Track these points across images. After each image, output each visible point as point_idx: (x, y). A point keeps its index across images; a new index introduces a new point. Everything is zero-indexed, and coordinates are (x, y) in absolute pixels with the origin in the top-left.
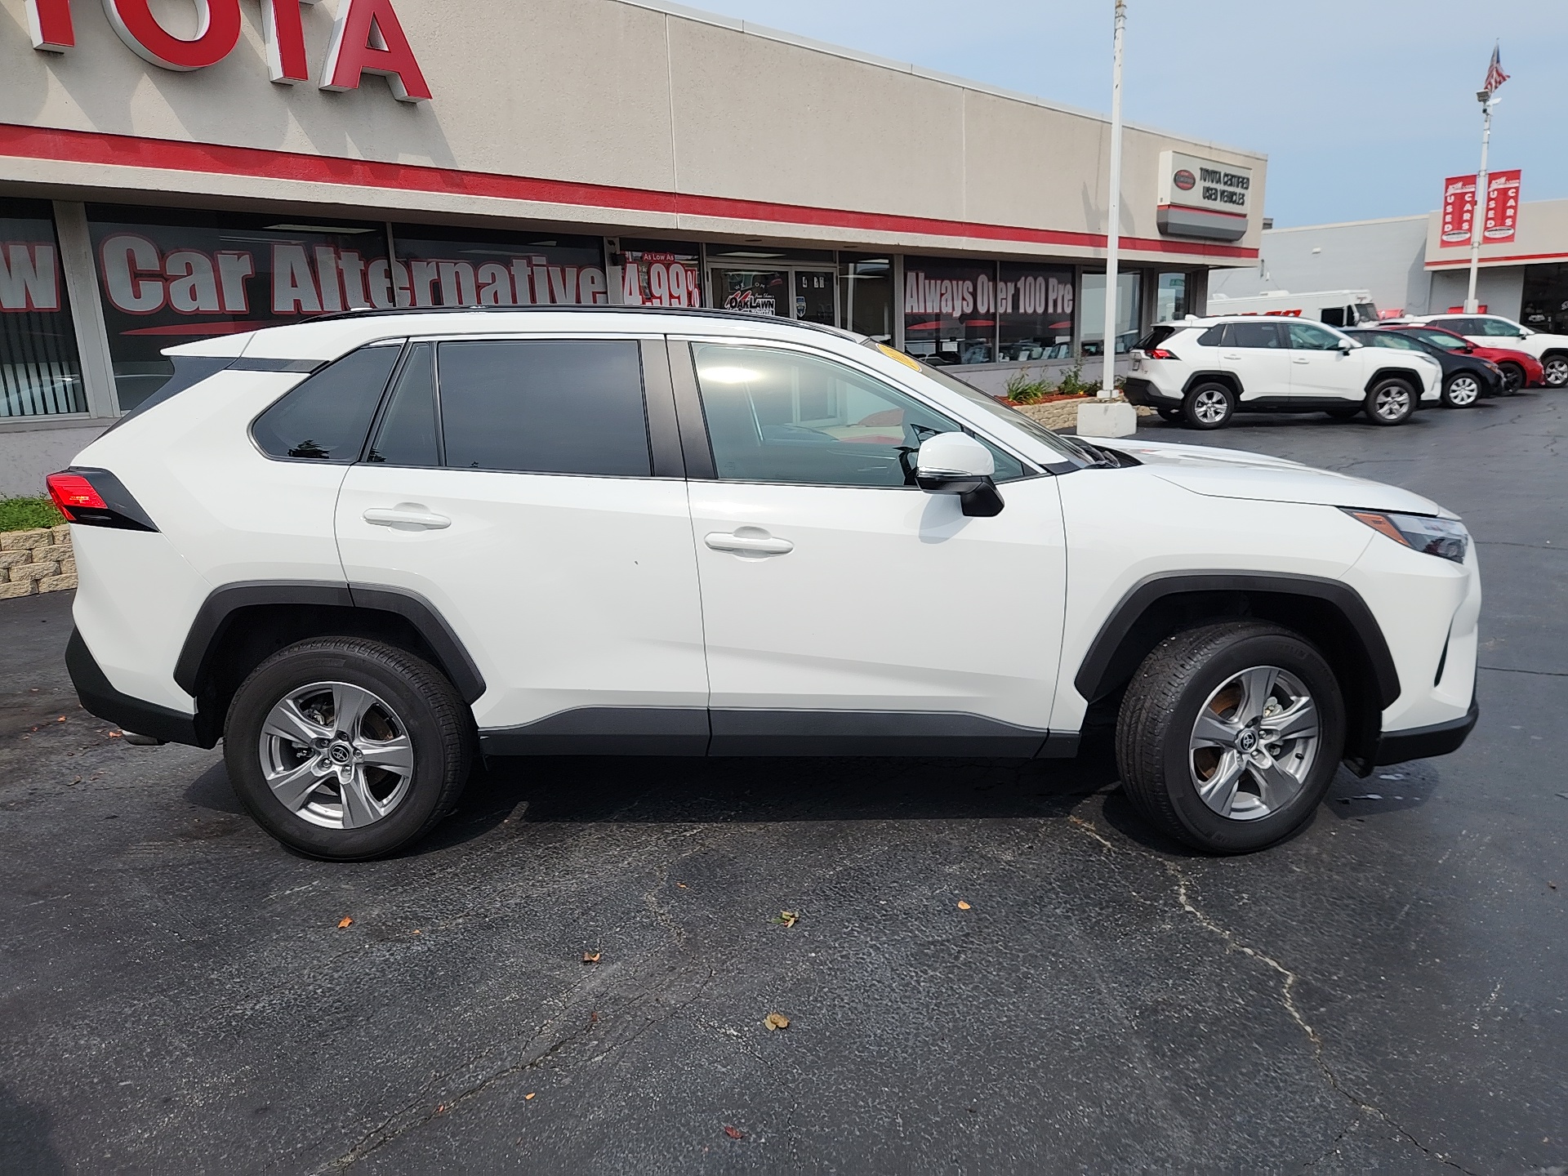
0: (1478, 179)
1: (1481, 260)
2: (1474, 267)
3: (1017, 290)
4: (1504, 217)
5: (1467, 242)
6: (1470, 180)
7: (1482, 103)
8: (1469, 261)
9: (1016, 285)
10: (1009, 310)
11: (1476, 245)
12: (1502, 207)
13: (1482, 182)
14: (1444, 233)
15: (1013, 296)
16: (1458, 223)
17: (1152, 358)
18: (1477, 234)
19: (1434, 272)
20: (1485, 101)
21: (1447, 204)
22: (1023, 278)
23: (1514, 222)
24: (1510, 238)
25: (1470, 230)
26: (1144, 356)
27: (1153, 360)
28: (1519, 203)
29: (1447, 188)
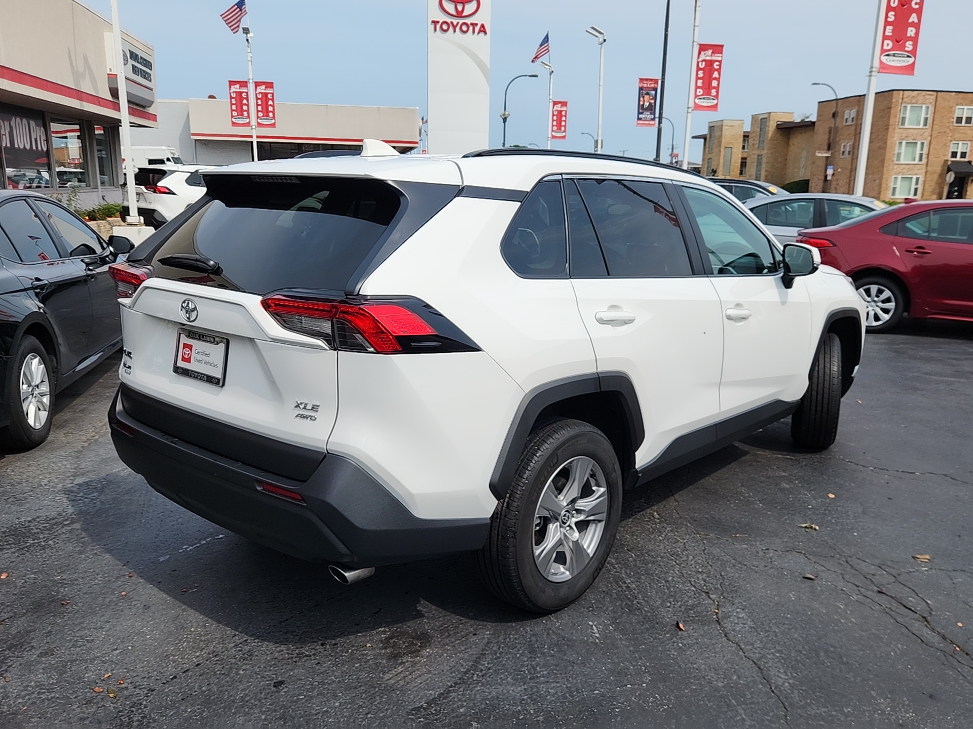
0: (248, 84)
1: (258, 137)
2: (255, 140)
3: (11, 128)
4: (268, 112)
5: (248, 124)
6: (244, 84)
7: (245, 35)
8: (251, 137)
9: (10, 124)
10: (9, 145)
11: (254, 127)
12: (266, 104)
13: (251, 86)
14: (232, 116)
15: (9, 133)
16: (240, 112)
17: (155, 192)
18: (254, 122)
19: (196, 140)
20: (247, 34)
21: (231, 98)
22: (14, 118)
23: (274, 114)
24: (273, 125)
25: (248, 117)
26: (145, 190)
27: (155, 194)
28: (275, 102)
29: (230, 87)
